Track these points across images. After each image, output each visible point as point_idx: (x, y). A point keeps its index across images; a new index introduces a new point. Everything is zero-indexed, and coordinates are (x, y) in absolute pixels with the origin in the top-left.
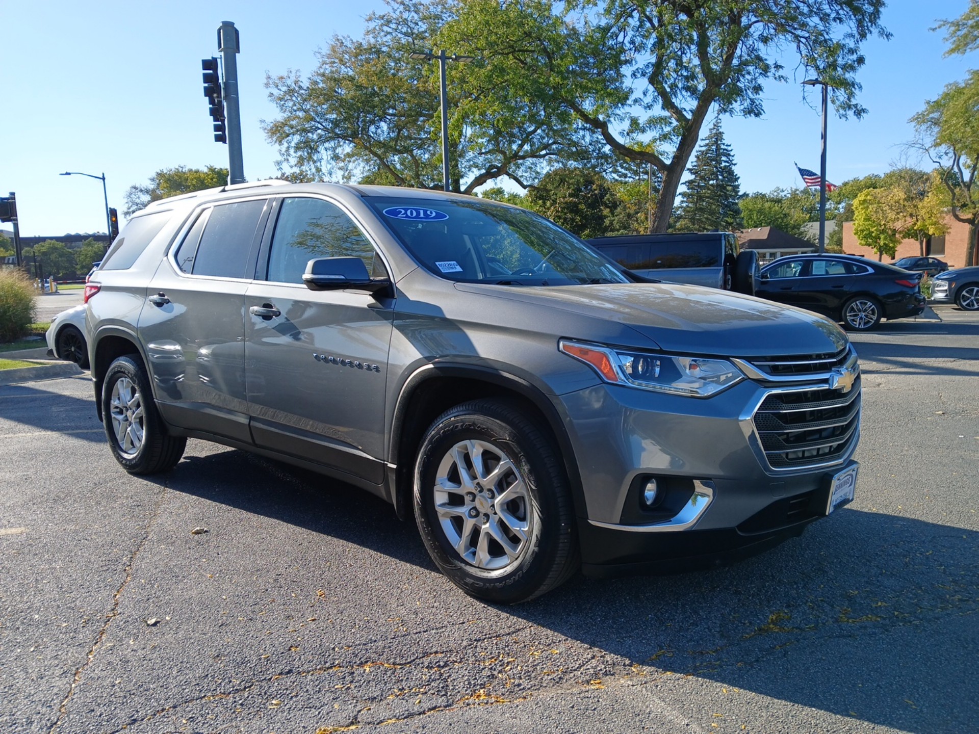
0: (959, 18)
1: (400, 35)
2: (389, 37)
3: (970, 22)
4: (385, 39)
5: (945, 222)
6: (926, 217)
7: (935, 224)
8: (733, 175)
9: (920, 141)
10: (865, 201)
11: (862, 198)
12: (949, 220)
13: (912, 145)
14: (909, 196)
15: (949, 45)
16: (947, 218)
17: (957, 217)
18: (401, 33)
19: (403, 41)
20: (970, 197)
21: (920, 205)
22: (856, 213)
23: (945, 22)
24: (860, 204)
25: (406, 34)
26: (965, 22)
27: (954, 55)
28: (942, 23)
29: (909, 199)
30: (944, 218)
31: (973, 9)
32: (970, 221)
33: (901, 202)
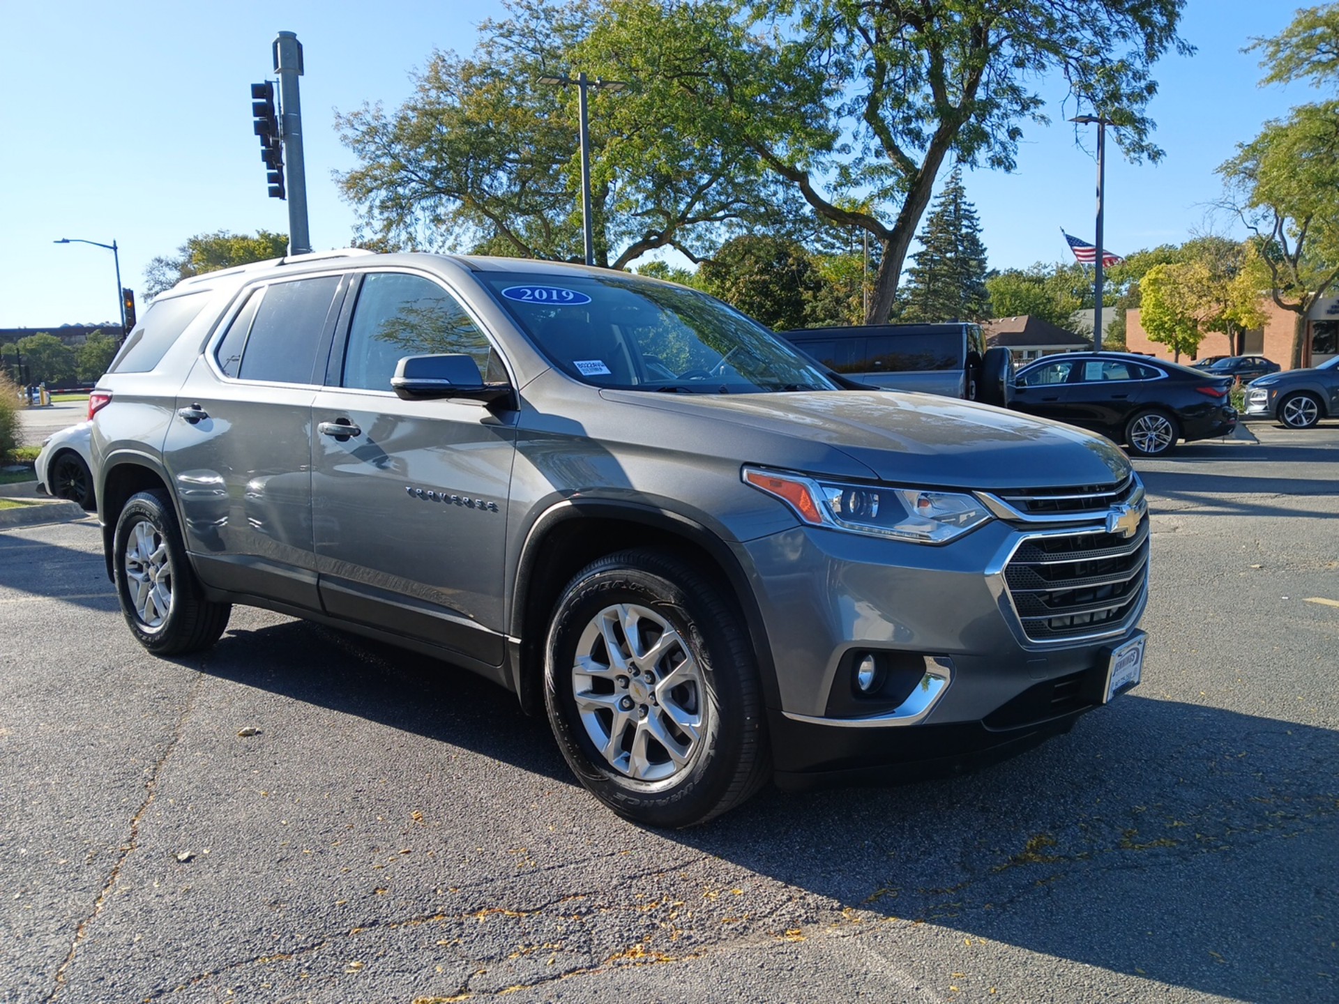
0: (1280, 35)
1: (524, 52)
2: (510, 54)
3: (1294, 40)
4: (504, 57)
5: (1264, 309)
6: (1238, 301)
7: (1249, 312)
8: (977, 245)
9: (1231, 200)
10: (1156, 280)
11: (1153, 276)
12: (1268, 306)
13: (1220, 205)
14: (1214, 275)
15: (1267, 72)
16: (1266, 303)
17: (1279, 302)
18: (527, 48)
19: (528, 60)
20: (1297, 276)
21: (1230, 286)
22: (1144, 297)
23: (1261, 41)
24: (1150, 284)
25: (533, 50)
26: (1288, 39)
27: (1275, 83)
28: (1257, 41)
29: (1215, 277)
30: (1261, 304)
31: (1299, 22)
32: (1297, 308)
33: (1205, 282)
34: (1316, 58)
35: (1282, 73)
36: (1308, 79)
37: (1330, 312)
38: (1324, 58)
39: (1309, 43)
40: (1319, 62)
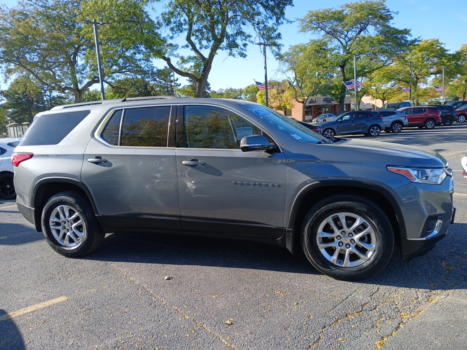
0: (303, 18)
1: (38, 7)
2: (32, 7)
3: (307, 20)
4: (29, 8)
5: (293, 103)
6: (285, 101)
7: (289, 104)
8: (207, 83)
9: (282, 69)
10: (261, 94)
11: (260, 93)
12: (294, 102)
13: (279, 70)
14: (278, 93)
15: (300, 29)
16: (293, 101)
17: (297, 101)
18: (39, 5)
19: (40, 10)
20: (302, 92)
21: (283, 95)
22: (258, 100)
23: (298, 19)
24: (259, 96)
25: (42, 6)
26: (305, 20)
27: (302, 33)
28: (297, 19)
29: (279, 93)
30: (292, 101)
31: (308, 14)
32: (303, 102)
33: (276, 95)
34: (312, 26)
35: (304, 30)
36: (310, 32)
37: (309, 103)
38: (315, 26)
39: (311, 22)
40: (313, 27)
